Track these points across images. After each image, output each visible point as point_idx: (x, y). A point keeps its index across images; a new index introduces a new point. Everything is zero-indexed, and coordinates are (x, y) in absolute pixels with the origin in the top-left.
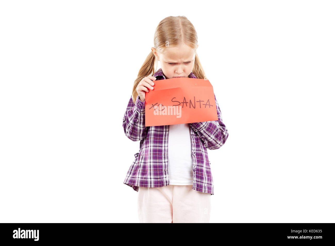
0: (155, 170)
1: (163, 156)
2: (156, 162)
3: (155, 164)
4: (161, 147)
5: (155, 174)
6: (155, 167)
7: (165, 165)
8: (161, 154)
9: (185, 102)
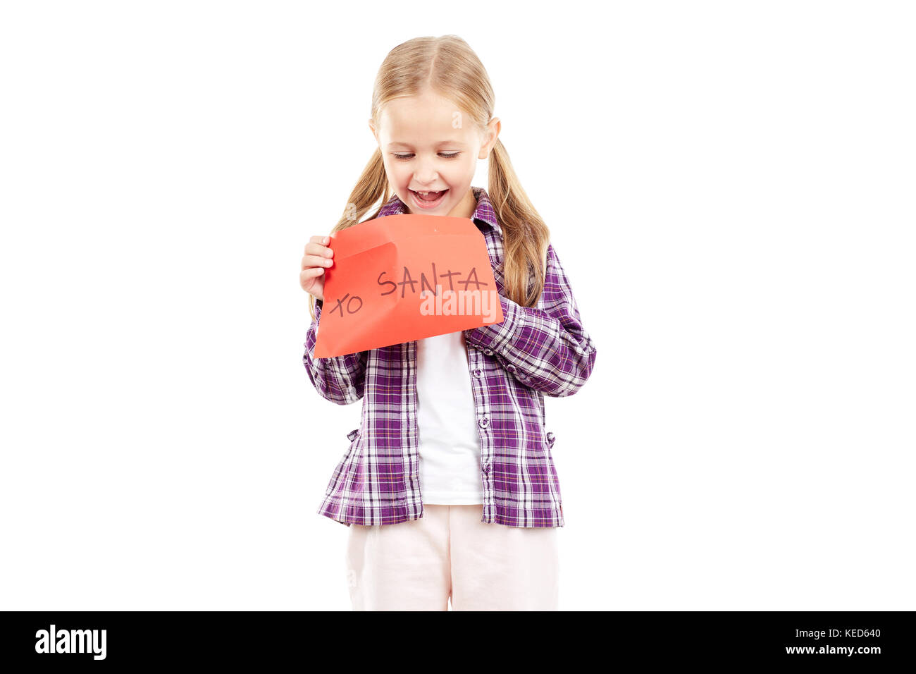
0: (382, 478)
1: (405, 439)
2: (386, 456)
3: (383, 460)
4: (397, 414)
5: (384, 488)
6: (382, 468)
7: (411, 462)
8: (399, 432)
9: (407, 279)
